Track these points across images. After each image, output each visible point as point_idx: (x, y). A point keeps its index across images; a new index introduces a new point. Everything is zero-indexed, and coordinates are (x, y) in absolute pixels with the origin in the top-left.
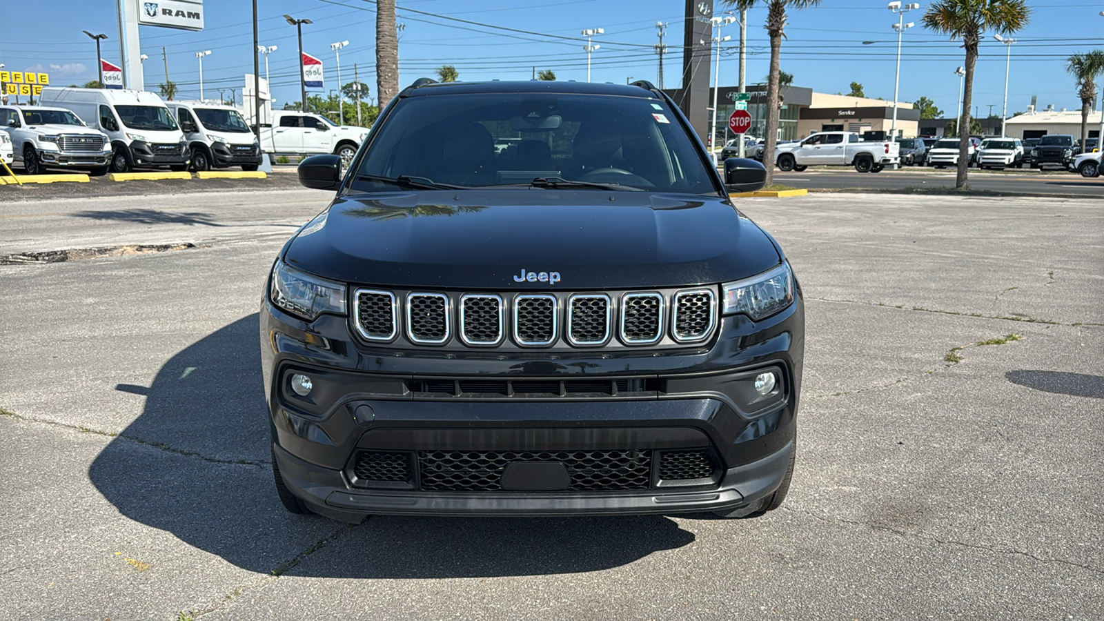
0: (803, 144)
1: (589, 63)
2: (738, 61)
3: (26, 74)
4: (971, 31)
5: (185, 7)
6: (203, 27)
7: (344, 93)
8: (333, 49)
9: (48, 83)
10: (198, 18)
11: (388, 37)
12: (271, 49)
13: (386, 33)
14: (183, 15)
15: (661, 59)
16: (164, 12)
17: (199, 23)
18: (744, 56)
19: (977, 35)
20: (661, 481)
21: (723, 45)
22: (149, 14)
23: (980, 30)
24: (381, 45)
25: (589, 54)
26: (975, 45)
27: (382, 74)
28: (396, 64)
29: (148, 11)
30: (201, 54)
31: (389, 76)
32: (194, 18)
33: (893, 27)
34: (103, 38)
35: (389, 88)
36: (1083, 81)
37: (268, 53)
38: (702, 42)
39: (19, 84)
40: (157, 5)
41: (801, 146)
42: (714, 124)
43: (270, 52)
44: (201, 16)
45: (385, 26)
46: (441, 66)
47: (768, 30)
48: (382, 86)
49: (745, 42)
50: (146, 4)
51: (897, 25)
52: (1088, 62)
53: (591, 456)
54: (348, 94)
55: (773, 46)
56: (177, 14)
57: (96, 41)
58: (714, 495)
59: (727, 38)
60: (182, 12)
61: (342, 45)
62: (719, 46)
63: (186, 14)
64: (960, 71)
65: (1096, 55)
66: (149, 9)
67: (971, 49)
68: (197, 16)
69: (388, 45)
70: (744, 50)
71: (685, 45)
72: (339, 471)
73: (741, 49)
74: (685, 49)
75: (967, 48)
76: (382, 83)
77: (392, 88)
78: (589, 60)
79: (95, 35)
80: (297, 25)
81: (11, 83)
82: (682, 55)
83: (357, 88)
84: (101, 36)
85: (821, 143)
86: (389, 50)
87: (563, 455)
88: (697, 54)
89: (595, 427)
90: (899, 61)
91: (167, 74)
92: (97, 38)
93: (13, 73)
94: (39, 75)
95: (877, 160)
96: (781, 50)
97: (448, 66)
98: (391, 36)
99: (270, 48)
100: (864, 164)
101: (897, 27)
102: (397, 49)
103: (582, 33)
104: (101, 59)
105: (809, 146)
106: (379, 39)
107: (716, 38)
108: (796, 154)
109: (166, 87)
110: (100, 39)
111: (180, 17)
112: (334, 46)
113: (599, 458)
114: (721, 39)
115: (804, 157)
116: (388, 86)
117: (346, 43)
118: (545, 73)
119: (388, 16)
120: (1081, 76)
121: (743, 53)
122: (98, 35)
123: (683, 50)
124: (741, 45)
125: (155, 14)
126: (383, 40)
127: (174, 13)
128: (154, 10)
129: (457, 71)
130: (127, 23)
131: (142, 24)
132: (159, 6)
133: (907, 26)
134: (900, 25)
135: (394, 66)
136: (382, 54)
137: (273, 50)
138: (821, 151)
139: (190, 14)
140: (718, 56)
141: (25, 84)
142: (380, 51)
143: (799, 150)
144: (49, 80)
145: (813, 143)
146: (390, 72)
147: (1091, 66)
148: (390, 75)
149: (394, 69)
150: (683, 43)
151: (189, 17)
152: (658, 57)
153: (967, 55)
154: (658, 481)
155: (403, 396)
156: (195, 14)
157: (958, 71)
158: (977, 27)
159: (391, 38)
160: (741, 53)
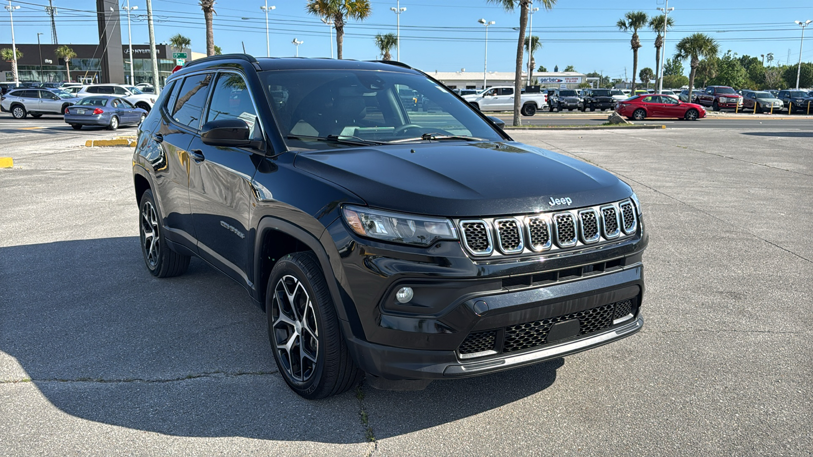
0: (484, 95)
2: (148, 26)
4: (339, 17)
15: (53, 21)
18: (152, 22)
19: (342, 20)
21: (132, 13)
23: (344, 18)
25: (11, 13)
26: (342, 27)
33: (262, 8)
36: (384, 53)
38: (112, 9)
41: (483, 97)
42: (132, 74)
47: (202, 7)
49: (151, 12)
51: (264, 7)
52: (386, 40)
55: (207, 19)
59: (136, 8)
62: (129, 14)
64: (296, 41)
65: (390, 36)
67: (339, 29)
70: (152, 18)
71: (98, 11)
72: (453, 351)
73: (149, 17)
74: (98, 14)
75: (336, 29)
82: (96, 18)
85: (498, 95)
88: (112, 19)
90: (268, 34)
95: (539, 107)
96: (213, 22)
100: (530, 110)
101: (264, 9)
105: (489, 97)
107: (126, 7)
108: (480, 102)
114: (130, 7)
115: (486, 105)
120: (382, 49)
121: (151, 20)
123: (96, 14)
124: (148, 14)
133: (271, 8)
134: (266, 7)
138: (499, 100)
140: (129, 21)
143: (482, 100)
145: (492, 95)
147: (388, 43)
150: (96, 10)
152: (50, 19)
153: (337, 34)
157: (294, 41)
158: (342, 15)
160: (149, 20)
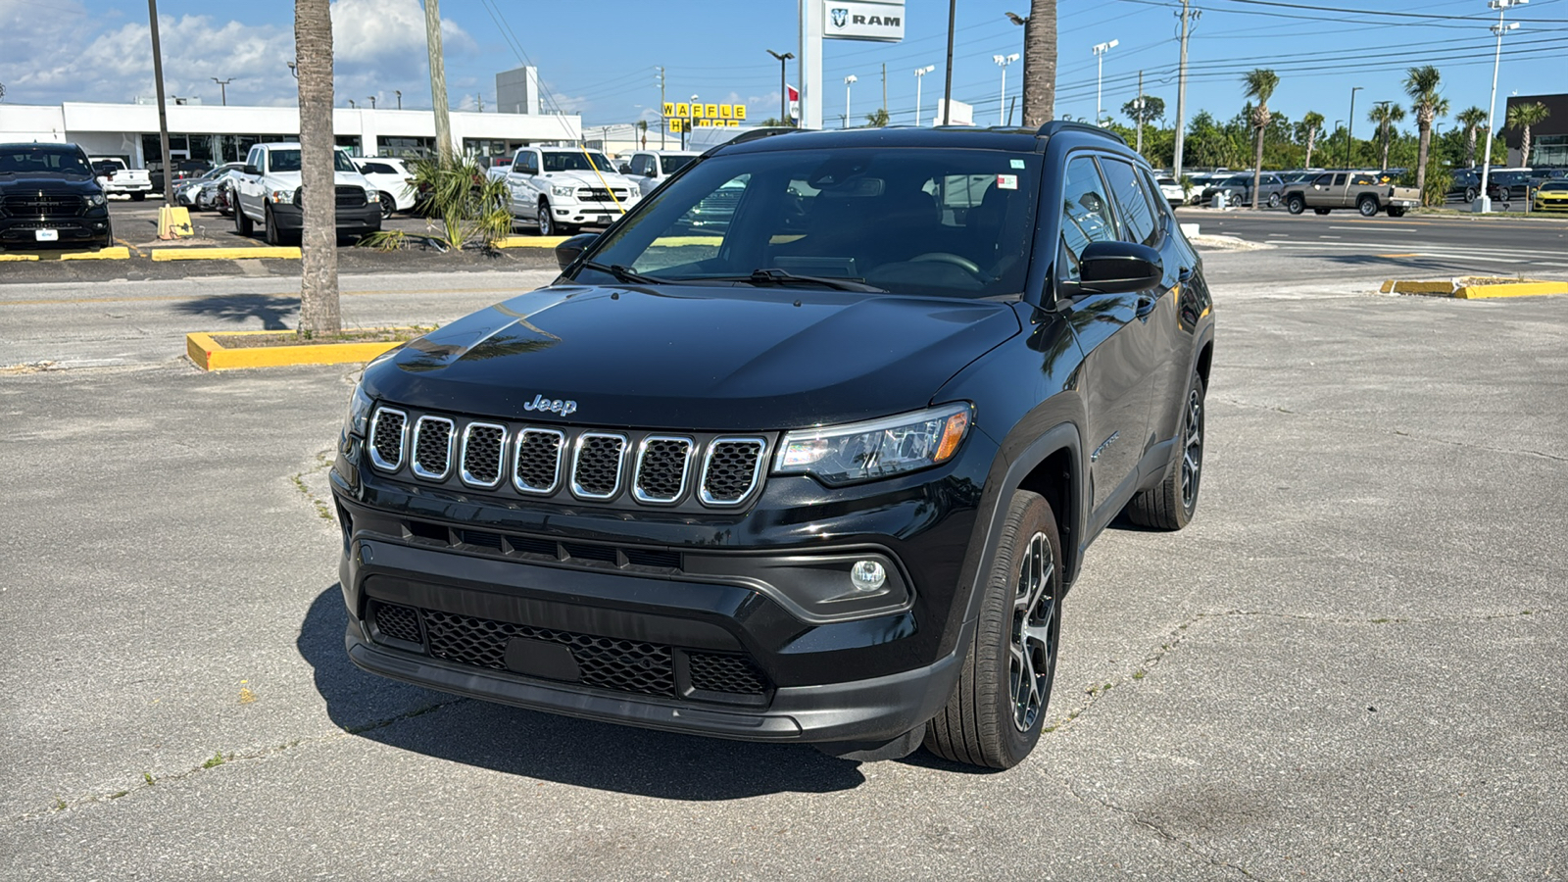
1: (1498, 52)
3: (721, 106)
5: (882, 12)
6: (902, 36)
7: (1128, 113)
8: (1095, 53)
9: (744, 117)
10: (898, 24)
11: (1042, 45)
12: (1011, 59)
13: (1040, 39)
14: (879, 22)
16: (856, 19)
17: (897, 32)
20: (692, 689)
22: (836, 24)
24: (1032, 56)
25: (1500, 38)
27: (1030, 97)
28: (1052, 82)
29: (835, 20)
30: (921, 71)
31: (1039, 100)
32: (892, 24)
34: (789, 58)
35: (1038, 117)
37: (1006, 65)
39: (712, 119)
40: (847, 11)
43: (1009, 62)
44: (902, 22)
45: (1040, 29)
46: (1251, 69)
48: (1028, 115)
50: (833, 10)
53: (619, 645)
54: (1133, 114)
56: (871, 22)
57: (781, 62)
58: (755, 721)
60: (878, 18)
61: (1109, 46)
63: (882, 21)
66: (837, 18)
68: (897, 21)
69: (1042, 55)
76: (1029, 109)
77: (1042, 115)
78: (1499, 47)
79: (780, 55)
80: (1023, 26)
81: (704, 118)
83: (1139, 105)
84: (786, 56)
86: (1042, 62)
87: (566, 637)
89: (595, 607)
91: (884, 100)
92: (782, 58)
93: (707, 106)
94: (736, 106)
97: (1263, 68)
98: (1047, 42)
99: (1009, 57)
102: (1055, 61)
103: (1490, 5)
104: (787, 85)
106: (1029, 48)
109: (876, 119)
110: (786, 59)
111: (875, 24)
112: (1098, 49)
113: (627, 649)
116: (1036, 114)
117: (1114, 43)
118: (1421, 70)
119: (1044, 14)
122: (784, 54)
125: (843, 24)
126: (1035, 48)
127: (867, 21)
128: (842, 18)
129: (1276, 74)
130: (809, 38)
131: (828, 38)
132: (849, 12)
135: (1048, 85)
136: (1032, 69)
137: (1014, 60)
139: (887, 21)
141: (719, 119)
142: (1029, 65)
144: (747, 113)
146: (1041, 93)
148: (1040, 97)
149: (1047, 89)
151: (886, 23)
154: (688, 688)
155: (403, 540)
156: (895, 19)
159: (1047, 45)
